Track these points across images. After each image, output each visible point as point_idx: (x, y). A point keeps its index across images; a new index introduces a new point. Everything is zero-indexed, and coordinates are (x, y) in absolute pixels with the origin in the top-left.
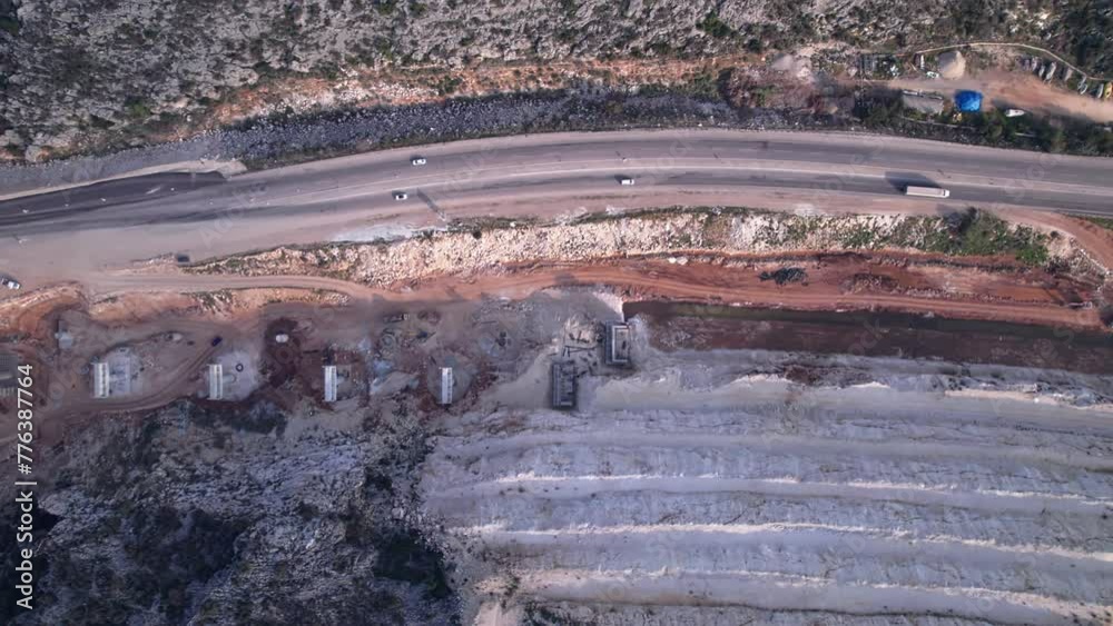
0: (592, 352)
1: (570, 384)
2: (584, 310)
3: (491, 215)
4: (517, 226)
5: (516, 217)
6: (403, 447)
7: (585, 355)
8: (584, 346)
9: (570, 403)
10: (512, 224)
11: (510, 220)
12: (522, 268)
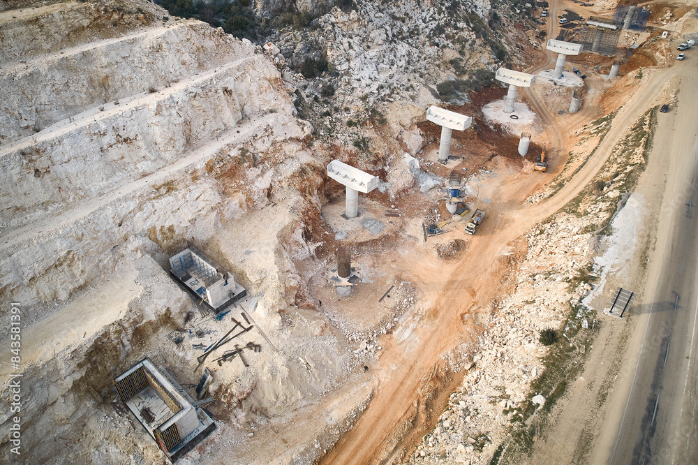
0: (200, 352)
1: (195, 288)
2: (274, 421)
3: (581, 379)
4: (530, 407)
5: (551, 417)
6: (327, 114)
7: (207, 341)
8: (221, 351)
9: (174, 259)
10: (539, 400)
11: (550, 403)
12: (436, 393)
